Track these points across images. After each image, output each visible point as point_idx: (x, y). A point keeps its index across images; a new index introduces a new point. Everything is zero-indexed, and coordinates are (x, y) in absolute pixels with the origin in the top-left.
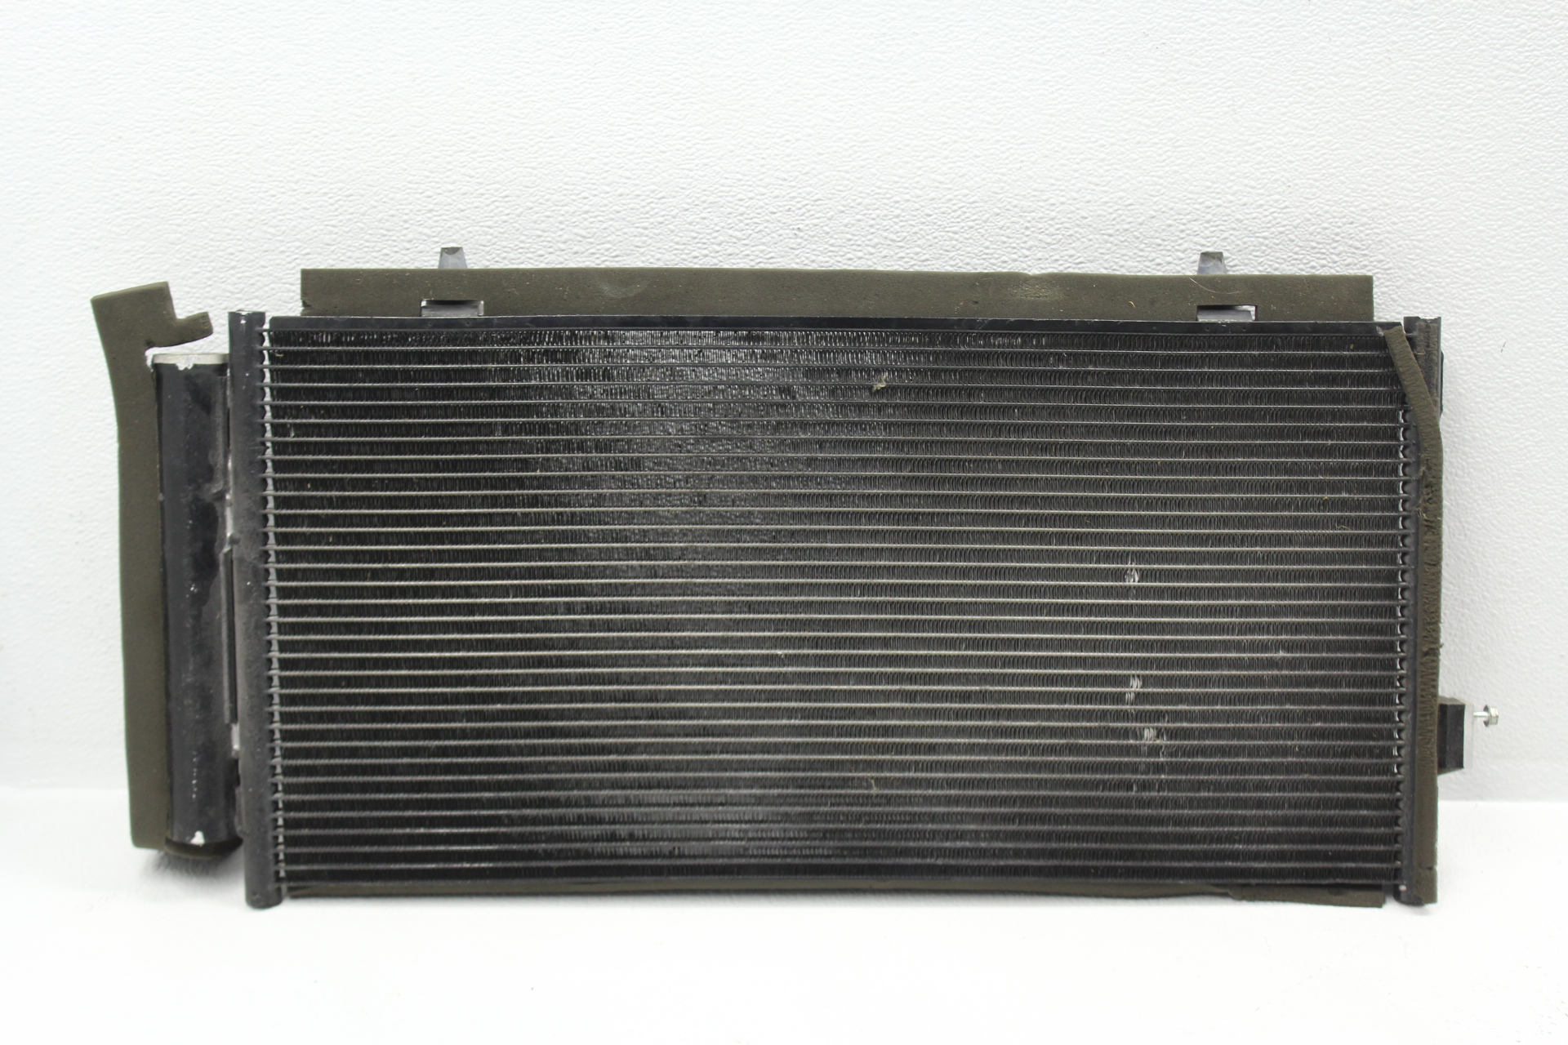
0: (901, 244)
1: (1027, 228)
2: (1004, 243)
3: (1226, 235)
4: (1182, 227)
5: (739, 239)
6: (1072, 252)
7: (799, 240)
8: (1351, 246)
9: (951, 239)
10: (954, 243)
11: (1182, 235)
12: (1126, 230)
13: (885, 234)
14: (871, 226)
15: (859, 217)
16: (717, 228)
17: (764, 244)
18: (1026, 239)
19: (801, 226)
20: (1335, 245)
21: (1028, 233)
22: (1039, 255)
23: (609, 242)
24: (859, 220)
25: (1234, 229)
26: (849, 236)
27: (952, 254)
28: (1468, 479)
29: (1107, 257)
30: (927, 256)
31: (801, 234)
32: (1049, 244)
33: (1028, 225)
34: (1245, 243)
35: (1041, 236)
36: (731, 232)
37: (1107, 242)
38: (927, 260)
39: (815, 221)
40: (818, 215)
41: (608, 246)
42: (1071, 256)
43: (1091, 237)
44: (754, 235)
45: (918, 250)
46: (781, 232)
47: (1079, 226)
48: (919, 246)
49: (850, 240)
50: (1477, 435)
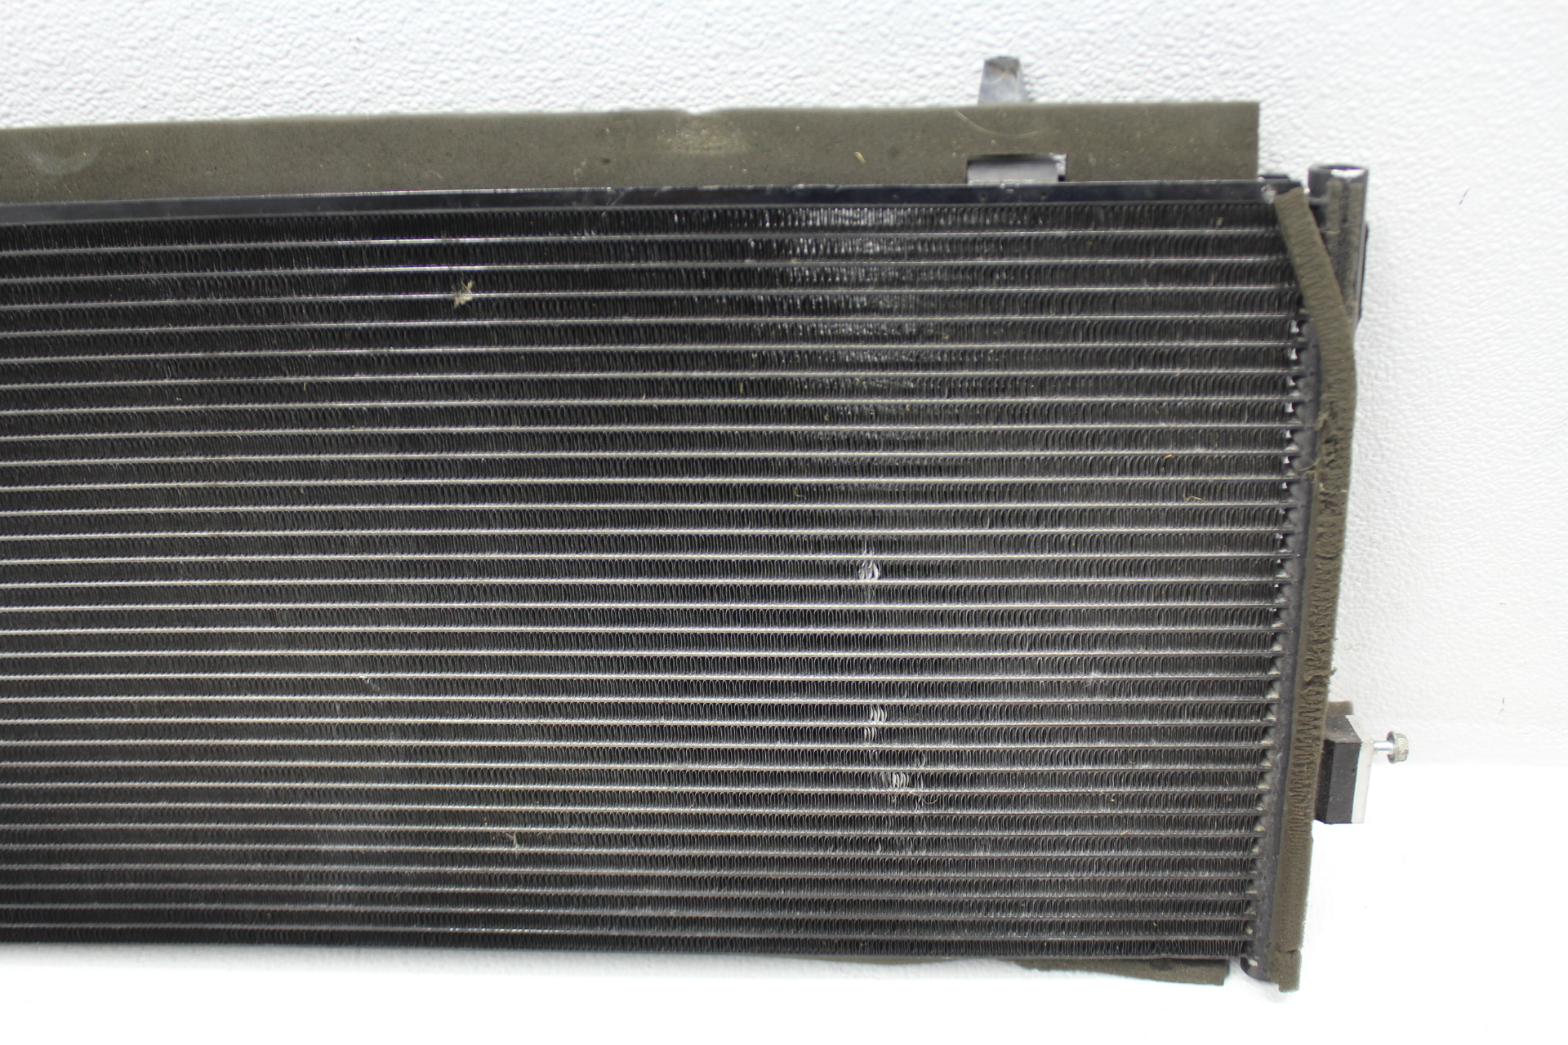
0: (517, 56)
1: (708, 25)
2: (675, 49)
3: (1026, 28)
4: (956, 17)
5: (274, 59)
6: (783, 60)
7: (363, 57)
8: (1230, 43)
9: (593, 46)
10: (597, 51)
11: (957, 30)
12: (866, 24)
13: (490, 42)
14: (467, 30)
15: (445, 17)
16: (238, 43)
17: (311, 64)
18: (707, 42)
19: (361, 35)
20: (1203, 41)
21: (710, 32)
22: (732, 67)
23: (88, 71)
24: (447, 22)
25: (1040, 19)
26: (436, 47)
27: (596, 69)
28: (1392, 383)
29: (838, 67)
30: (559, 74)
31: (364, 47)
32: (746, 49)
33: (710, 20)
34: (1058, 41)
35: (731, 38)
36: (259, 48)
37: (836, 43)
38: (559, 79)
39: (381, 27)
40: (383, 17)
41: (88, 77)
42: (782, 67)
43: (810, 36)
44: (294, 52)
45: (544, 64)
46: (333, 45)
47: (789, 19)
48: (544, 58)
49: (438, 53)
50: (1411, 323)
